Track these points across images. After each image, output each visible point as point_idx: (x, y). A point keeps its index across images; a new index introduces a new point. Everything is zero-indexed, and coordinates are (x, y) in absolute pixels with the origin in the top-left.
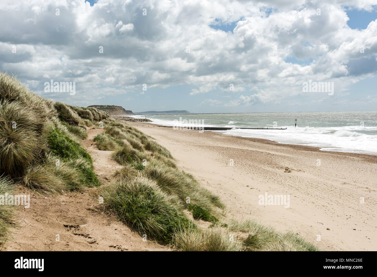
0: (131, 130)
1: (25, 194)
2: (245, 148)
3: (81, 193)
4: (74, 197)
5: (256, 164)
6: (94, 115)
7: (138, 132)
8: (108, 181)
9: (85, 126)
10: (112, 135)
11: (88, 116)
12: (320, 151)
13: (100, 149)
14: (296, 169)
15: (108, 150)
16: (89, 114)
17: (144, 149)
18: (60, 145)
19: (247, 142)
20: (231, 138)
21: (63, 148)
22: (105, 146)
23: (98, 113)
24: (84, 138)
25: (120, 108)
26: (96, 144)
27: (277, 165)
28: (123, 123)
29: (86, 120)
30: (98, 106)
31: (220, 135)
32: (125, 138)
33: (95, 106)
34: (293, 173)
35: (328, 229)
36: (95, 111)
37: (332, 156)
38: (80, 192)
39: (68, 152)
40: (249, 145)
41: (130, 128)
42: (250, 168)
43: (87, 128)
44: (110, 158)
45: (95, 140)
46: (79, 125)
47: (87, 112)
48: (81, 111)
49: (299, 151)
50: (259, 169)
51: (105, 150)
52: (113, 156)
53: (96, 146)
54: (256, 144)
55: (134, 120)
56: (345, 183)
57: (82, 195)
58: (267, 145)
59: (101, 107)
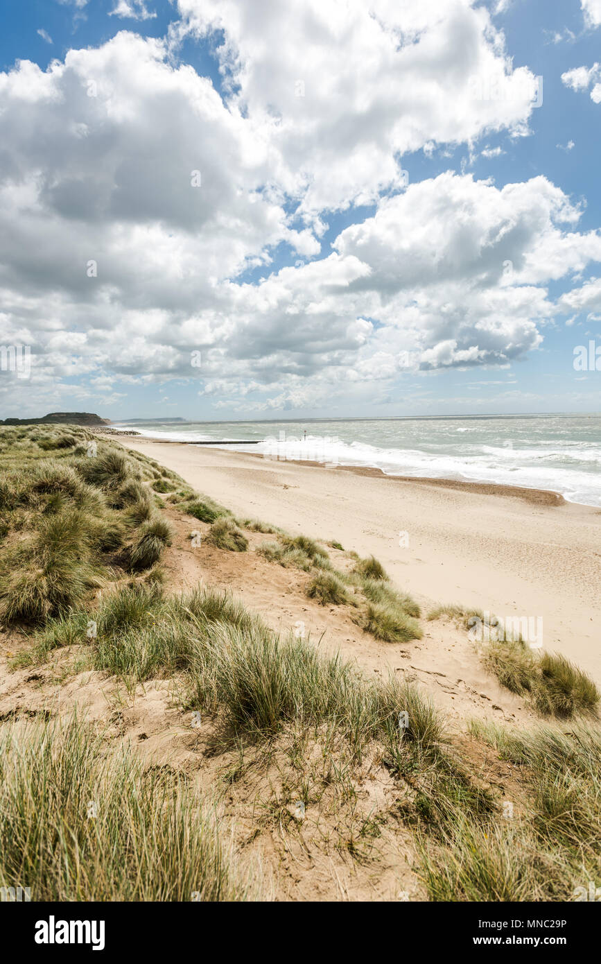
55: (118, 433)
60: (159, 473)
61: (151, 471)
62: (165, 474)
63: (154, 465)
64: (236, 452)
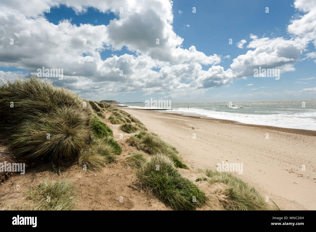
0: (122, 112)
1: (80, 173)
2: (171, 118)
3: (116, 164)
4: (112, 167)
5: (179, 126)
6: (105, 105)
7: (125, 112)
8: (124, 145)
9: (103, 111)
10: (116, 115)
11: (102, 106)
12: (201, 119)
13: (112, 124)
14: (196, 128)
15: (117, 124)
16: (103, 105)
17: (131, 122)
18: (97, 127)
19: (170, 115)
20: (163, 114)
21: (99, 128)
22: (115, 122)
23: (107, 104)
24: (104, 118)
25: (115, 101)
26: (110, 121)
27: (188, 126)
28: (117, 108)
29: (103, 108)
30: (105, 101)
31: (159, 112)
32: (122, 117)
33: (104, 101)
34: (196, 130)
35: (227, 161)
36: (105, 103)
37: (207, 121)
38: (115, 162)
39: (101, 131)
40: (172, 117)
41: (122, 111)
42: (177, 128)
43: (104, 112)
44: (119, 129)
45: (109, 119)
46: (101, 111)
47: (102, 104)
48: (99, 104)
49: (193, 119)
50: (181, 128)
51: (115, 124)
52: (120, 128)
53: (110, 122)
54: (174, 116)
55: (121, 107)
56: (218, 134)
57: (117, 164)
58: (179, 116)
59: (107, 101)
60: (130, 120)
61: (125, 119)
62: (133, 120)
63: (129, 116)
64: (164, 113)
